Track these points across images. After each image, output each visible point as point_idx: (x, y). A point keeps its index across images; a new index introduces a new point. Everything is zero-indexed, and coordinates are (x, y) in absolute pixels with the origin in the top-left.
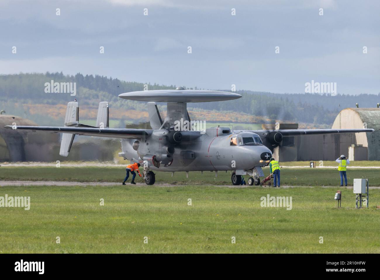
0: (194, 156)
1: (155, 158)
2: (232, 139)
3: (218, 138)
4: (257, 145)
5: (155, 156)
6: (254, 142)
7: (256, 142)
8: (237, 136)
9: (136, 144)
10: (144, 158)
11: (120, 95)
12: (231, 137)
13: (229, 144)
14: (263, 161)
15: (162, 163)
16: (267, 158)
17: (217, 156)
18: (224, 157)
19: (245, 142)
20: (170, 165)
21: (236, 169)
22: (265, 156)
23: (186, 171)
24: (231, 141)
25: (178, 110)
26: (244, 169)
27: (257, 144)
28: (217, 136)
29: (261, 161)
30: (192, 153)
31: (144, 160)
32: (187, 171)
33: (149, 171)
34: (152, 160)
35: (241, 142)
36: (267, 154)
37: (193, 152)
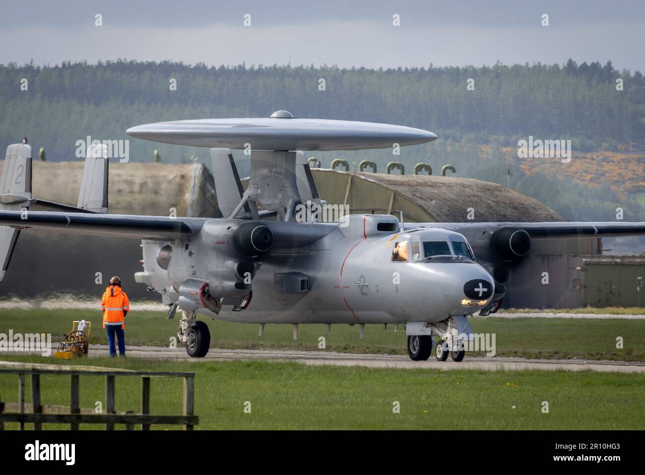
0: (307, 285)
1: (208, 290)
2: (397, 244)
3: (365, 243)
4: (457, 261)
5: (207, 285)
6: (451, 254)
7: (456, 255)
8: (410, 239)
9: (165, 254)
10: (182, 288)
11: (130, 130)
12: (394, 241)
13: (390, 256)
14: (470, 301)
15: (224, 303)
16: (480, 295)
17: (361, 288)
18: (377, 291)
19: (428, 254)
20: (244, 308)
21: (407, 321)
22: (476, 290)
23: (294, 324)
24: (395, 250)
25: (274, 170)
26: (425, 321)
27: (457, 258)
28: (366, 236)
29: (465, 302)
30: (304, 279)
31: (181, 295)
32: (296, 324)
33: (196, 322)
34: (199, 294)
35: (419, 253)
36: (480, 284)
37: (304, 275)
